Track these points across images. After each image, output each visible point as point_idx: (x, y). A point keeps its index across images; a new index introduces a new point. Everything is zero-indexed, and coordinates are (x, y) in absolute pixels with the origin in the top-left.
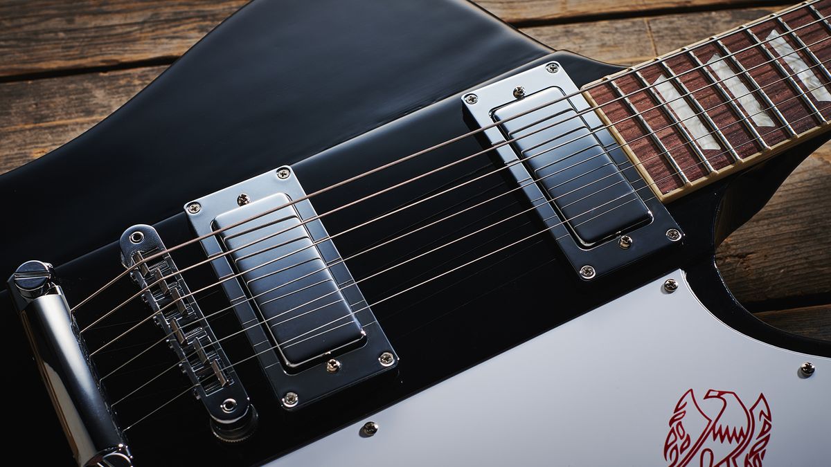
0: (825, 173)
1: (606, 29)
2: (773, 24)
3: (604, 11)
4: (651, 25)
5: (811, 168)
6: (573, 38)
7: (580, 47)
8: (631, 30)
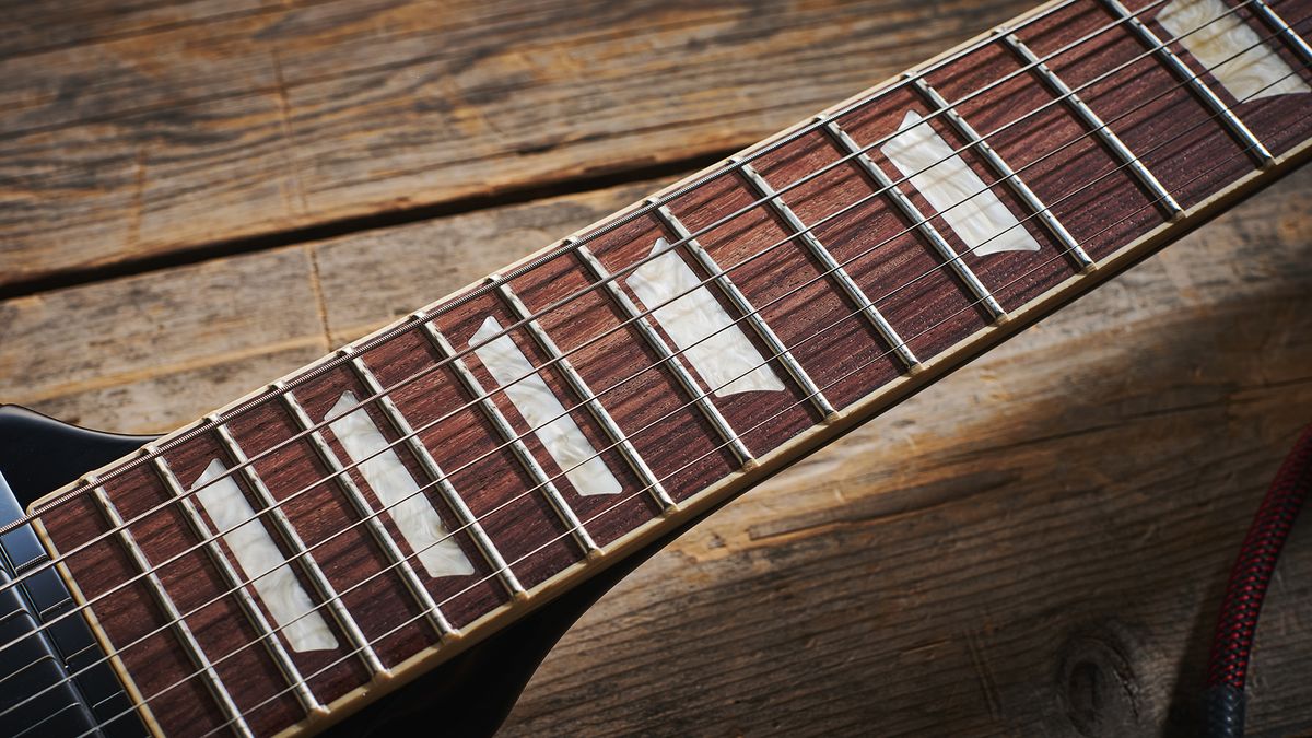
0: (684, 588)
1: (221, 279)
2: (488, 302)
3: (218, 236)
4: (319, 261)
5: (655, 578)
6: (147, 308)
7: (161, 327)
8: (275, 276)
